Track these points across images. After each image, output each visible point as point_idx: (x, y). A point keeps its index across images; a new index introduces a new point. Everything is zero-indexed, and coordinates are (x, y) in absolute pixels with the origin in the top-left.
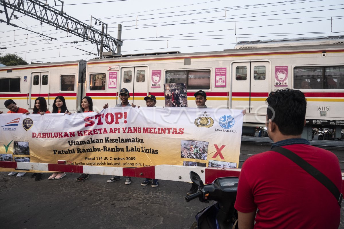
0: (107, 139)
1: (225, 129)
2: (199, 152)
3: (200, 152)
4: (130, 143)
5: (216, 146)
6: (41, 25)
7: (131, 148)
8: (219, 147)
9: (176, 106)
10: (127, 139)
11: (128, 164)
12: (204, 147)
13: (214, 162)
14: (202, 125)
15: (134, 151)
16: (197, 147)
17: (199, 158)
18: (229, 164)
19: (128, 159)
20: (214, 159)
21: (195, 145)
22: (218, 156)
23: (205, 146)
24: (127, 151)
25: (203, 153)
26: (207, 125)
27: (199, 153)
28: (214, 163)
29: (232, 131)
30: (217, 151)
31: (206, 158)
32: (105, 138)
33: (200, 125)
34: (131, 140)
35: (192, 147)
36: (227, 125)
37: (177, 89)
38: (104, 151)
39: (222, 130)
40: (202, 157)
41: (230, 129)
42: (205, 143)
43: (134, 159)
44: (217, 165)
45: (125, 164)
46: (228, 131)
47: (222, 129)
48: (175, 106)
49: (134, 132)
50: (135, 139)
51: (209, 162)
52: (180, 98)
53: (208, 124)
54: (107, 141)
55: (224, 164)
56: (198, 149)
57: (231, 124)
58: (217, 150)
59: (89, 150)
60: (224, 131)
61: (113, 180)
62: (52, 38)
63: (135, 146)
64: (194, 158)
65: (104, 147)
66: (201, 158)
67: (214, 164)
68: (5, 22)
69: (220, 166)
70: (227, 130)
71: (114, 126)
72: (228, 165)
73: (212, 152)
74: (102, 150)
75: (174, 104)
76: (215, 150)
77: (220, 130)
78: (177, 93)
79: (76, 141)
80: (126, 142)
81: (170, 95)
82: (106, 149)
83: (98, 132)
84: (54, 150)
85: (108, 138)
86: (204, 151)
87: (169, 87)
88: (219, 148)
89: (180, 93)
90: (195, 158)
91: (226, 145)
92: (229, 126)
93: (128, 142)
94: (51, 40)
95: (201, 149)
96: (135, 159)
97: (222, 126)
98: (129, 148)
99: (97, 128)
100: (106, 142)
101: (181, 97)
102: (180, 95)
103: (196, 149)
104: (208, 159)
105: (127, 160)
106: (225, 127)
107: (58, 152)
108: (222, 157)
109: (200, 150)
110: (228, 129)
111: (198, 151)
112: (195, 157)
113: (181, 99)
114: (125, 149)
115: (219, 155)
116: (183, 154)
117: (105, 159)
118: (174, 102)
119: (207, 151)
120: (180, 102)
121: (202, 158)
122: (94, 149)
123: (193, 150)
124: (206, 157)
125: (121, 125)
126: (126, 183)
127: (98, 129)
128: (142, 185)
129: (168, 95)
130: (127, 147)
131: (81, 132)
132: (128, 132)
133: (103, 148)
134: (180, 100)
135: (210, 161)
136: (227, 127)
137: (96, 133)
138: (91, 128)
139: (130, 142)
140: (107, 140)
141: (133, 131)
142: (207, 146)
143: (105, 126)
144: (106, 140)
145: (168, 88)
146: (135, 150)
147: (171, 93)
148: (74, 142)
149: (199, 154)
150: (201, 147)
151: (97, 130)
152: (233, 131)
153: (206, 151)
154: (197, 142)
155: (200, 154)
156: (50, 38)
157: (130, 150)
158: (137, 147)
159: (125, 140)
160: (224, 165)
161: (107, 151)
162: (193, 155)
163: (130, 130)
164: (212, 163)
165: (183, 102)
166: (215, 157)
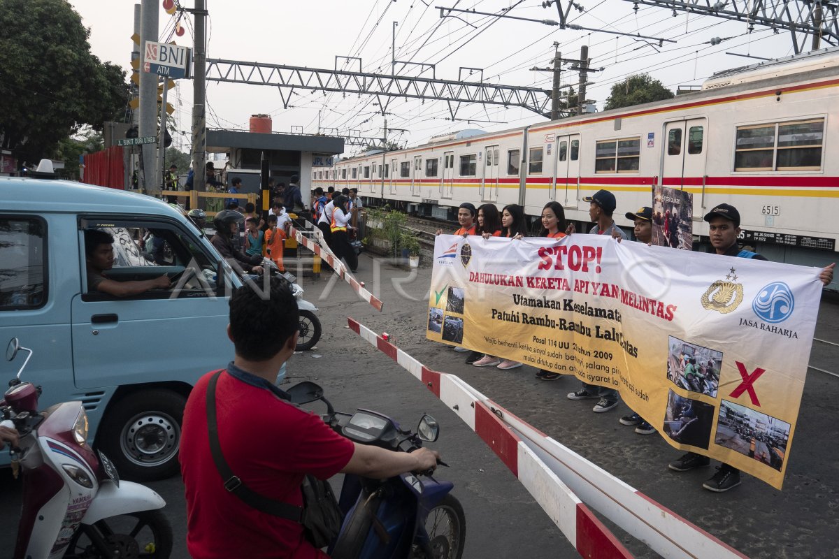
0: (567, 302)
1: (766, 324)
2: (697, 373)
3: (702, 375)
4: (605, 319)
5: (741, 367)
6: (636, 13)
7: (606, 331)
8: (750, 372)
9: (671, 245)
10: (600, 310)
11: (598, 367)
12: (710, 364)
13: (734, 407)
14: (715, 306)
15: (610, 338)
16: (693, 362)
17: (698, 388)
18: (770, 422)
19: (598, 355)
20: (734, 399)
21: (689, 355)
22: (746, 395)
23: (713, 361)
24: (598, 336)
25: (709, 378)
26: (725, 306)
27: (700, 378)
28: (733, 410)
29: (786, 332)
30: (742, 381)
31: (715, 392)
32: (565, 301)
33: (712, 303)
34: (607, 313)
35: (682, 357)
36: (772, 313)
37: (676, 206)
38: (561, 328)
39: (759, 325)
40: (705, 388)
41: (779, 326)
42: (715, 355)
43: (609, 358)
44: (742, 417)
45: (591, 366)
46: (774, 330)
47: (760, 321)
48: (669, 246)
49: (613, 296)
50: (614, 311)
51: (722, 405)
52: (678, 227)
53: (727, 305)
54: (568, 308)
55: (759, 419)
56: (697, 367)
57: (784, 310)
58: (744, 379)
59: (540, 322)
60: (762, 327)
61: (580, 395)
62: (662, 40)
63: (613, 329)
64: (685, 388)
65: (561, 320)
66: (702, 390)
67: (733, 413)
68: (557, 24)
69: (749, 420)
70: (771, 325)
71: (580, 275)
72: (768, 424)
73: (730, 381)
74: (557, 325)
75: (668, 240)
76: (739, 379)
77: (753, 323)
78: (675, 214)
79: (524, 297)
80: (597, 315)
81: (662, 215)
82: (564, 325)
83: (556, 284)
84: (493, 310)
85: (571, 301)
86: (712, 374)
87: (662, 194)
88: (749, 375)
89: (681, 215)
90: (687, 387)
91: (767, 370)
92: (778, 315)
93: (601, 316)
94: (660, 46)
95: (705, 369)
96: (611, 358)
97: (760, 313)
98: (602, 332)
99: (554, 277)
100: (565, 309)
101: (681, 227)
102: (679, 221)
103: (690, 365)
104: (720, 397)
105: (596, 356)
106: (766, 315)
107: (498, 315)
108: (755, 401)
109: (700, 370)
110: (775, 325)
111: (695, 371)
112: (686, 385)
113: (680, 231)
114: (594, 332)
115: (746, 391)
116: (670, 369)
117: (562, 347)
118: (668, 236)
119: (718, 376)
120: (679, 239)
121: (706, 391)
122: (547, 320)
123: (683, 367)
124: (715, 390)
125: (592, 276)
126: (597, 408)
127: (557, 279)
128: (621, 421)
129: (659, 213)
130: (598, 328)
131: (532, 278)
132: (602, 294)
133: (558, 322)
134: (679, 233)
135: (724, 402)
136: (771, 317)
137: (552, 286)
138: (546, 274)
139: (605, 317)
140: (568, 305)
141: (611, 293)
142: (720, 363)
143: (567, 273)
144: (565, 305)
145: (659, 196)
146: (612, 337)
147: (664, 212)
148: (522, 298)
149: (698, 378)
150: (705, 362)
151: (553, 279)
152: (789, 333)
153: (715, 376)
154: (695, 349)
155: (702, 379)
156: (659, 41)
157: (602, 335)
158: (616, 331)
159: (594, 311)
160: (758, 421)
161: (566, 329)
162: (683, 380)
163: (605, 289)
164: (728, 409)
165: (684, 241)
166: (736, 394)
